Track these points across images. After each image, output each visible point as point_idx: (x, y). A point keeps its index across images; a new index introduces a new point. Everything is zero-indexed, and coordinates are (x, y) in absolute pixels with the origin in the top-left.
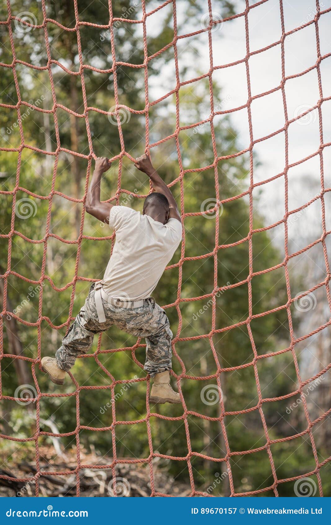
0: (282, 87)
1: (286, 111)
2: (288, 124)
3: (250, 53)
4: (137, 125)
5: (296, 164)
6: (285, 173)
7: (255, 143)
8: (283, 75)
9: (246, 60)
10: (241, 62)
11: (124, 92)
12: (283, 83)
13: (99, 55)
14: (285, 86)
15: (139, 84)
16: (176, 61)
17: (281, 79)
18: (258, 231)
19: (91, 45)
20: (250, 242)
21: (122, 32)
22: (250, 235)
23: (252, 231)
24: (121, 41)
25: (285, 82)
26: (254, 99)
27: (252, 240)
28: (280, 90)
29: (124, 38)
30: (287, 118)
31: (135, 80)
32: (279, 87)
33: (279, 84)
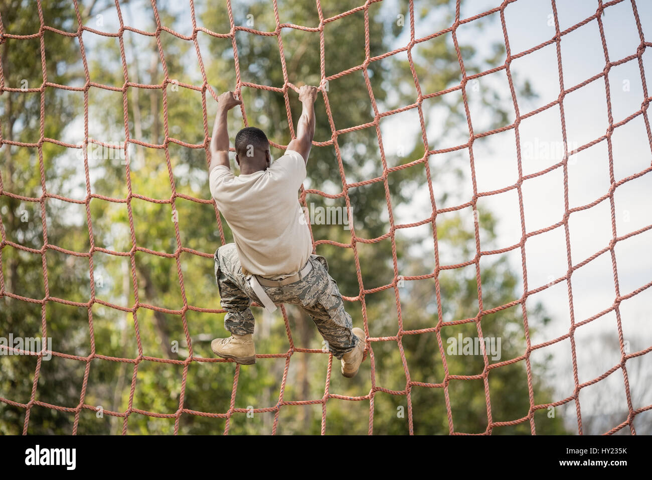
0: (565, 222)
1: (569, 254)
2: (571, 271)
3: (523, 176)
4: (383, 269)
5: (585, 323)
6: (571, 335)
7: (529, 295)
8: (567, 207)
9: (518, 186)
10: (511, 188)
11: (366, 226)
12: (566, 217)
13: (332, 179)
14: (569, 221)
15: (384, 216)
16: (430, 185)
17: (563, 212)
18: (541, 407)
19: (323, 166)
20: (532, 422)
21: (362, 149)
22: (531, 413)
23: (533, 408)
24: (360, 161)
25: (568, 216)
26: (529, 237)
27: (534, 419)
28: (563, 226)
29: (365, 157)
30: (570, 263)
31: (378, 211)
32: (561, 223)
33: (561, 219)
